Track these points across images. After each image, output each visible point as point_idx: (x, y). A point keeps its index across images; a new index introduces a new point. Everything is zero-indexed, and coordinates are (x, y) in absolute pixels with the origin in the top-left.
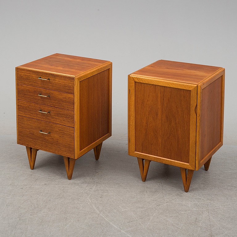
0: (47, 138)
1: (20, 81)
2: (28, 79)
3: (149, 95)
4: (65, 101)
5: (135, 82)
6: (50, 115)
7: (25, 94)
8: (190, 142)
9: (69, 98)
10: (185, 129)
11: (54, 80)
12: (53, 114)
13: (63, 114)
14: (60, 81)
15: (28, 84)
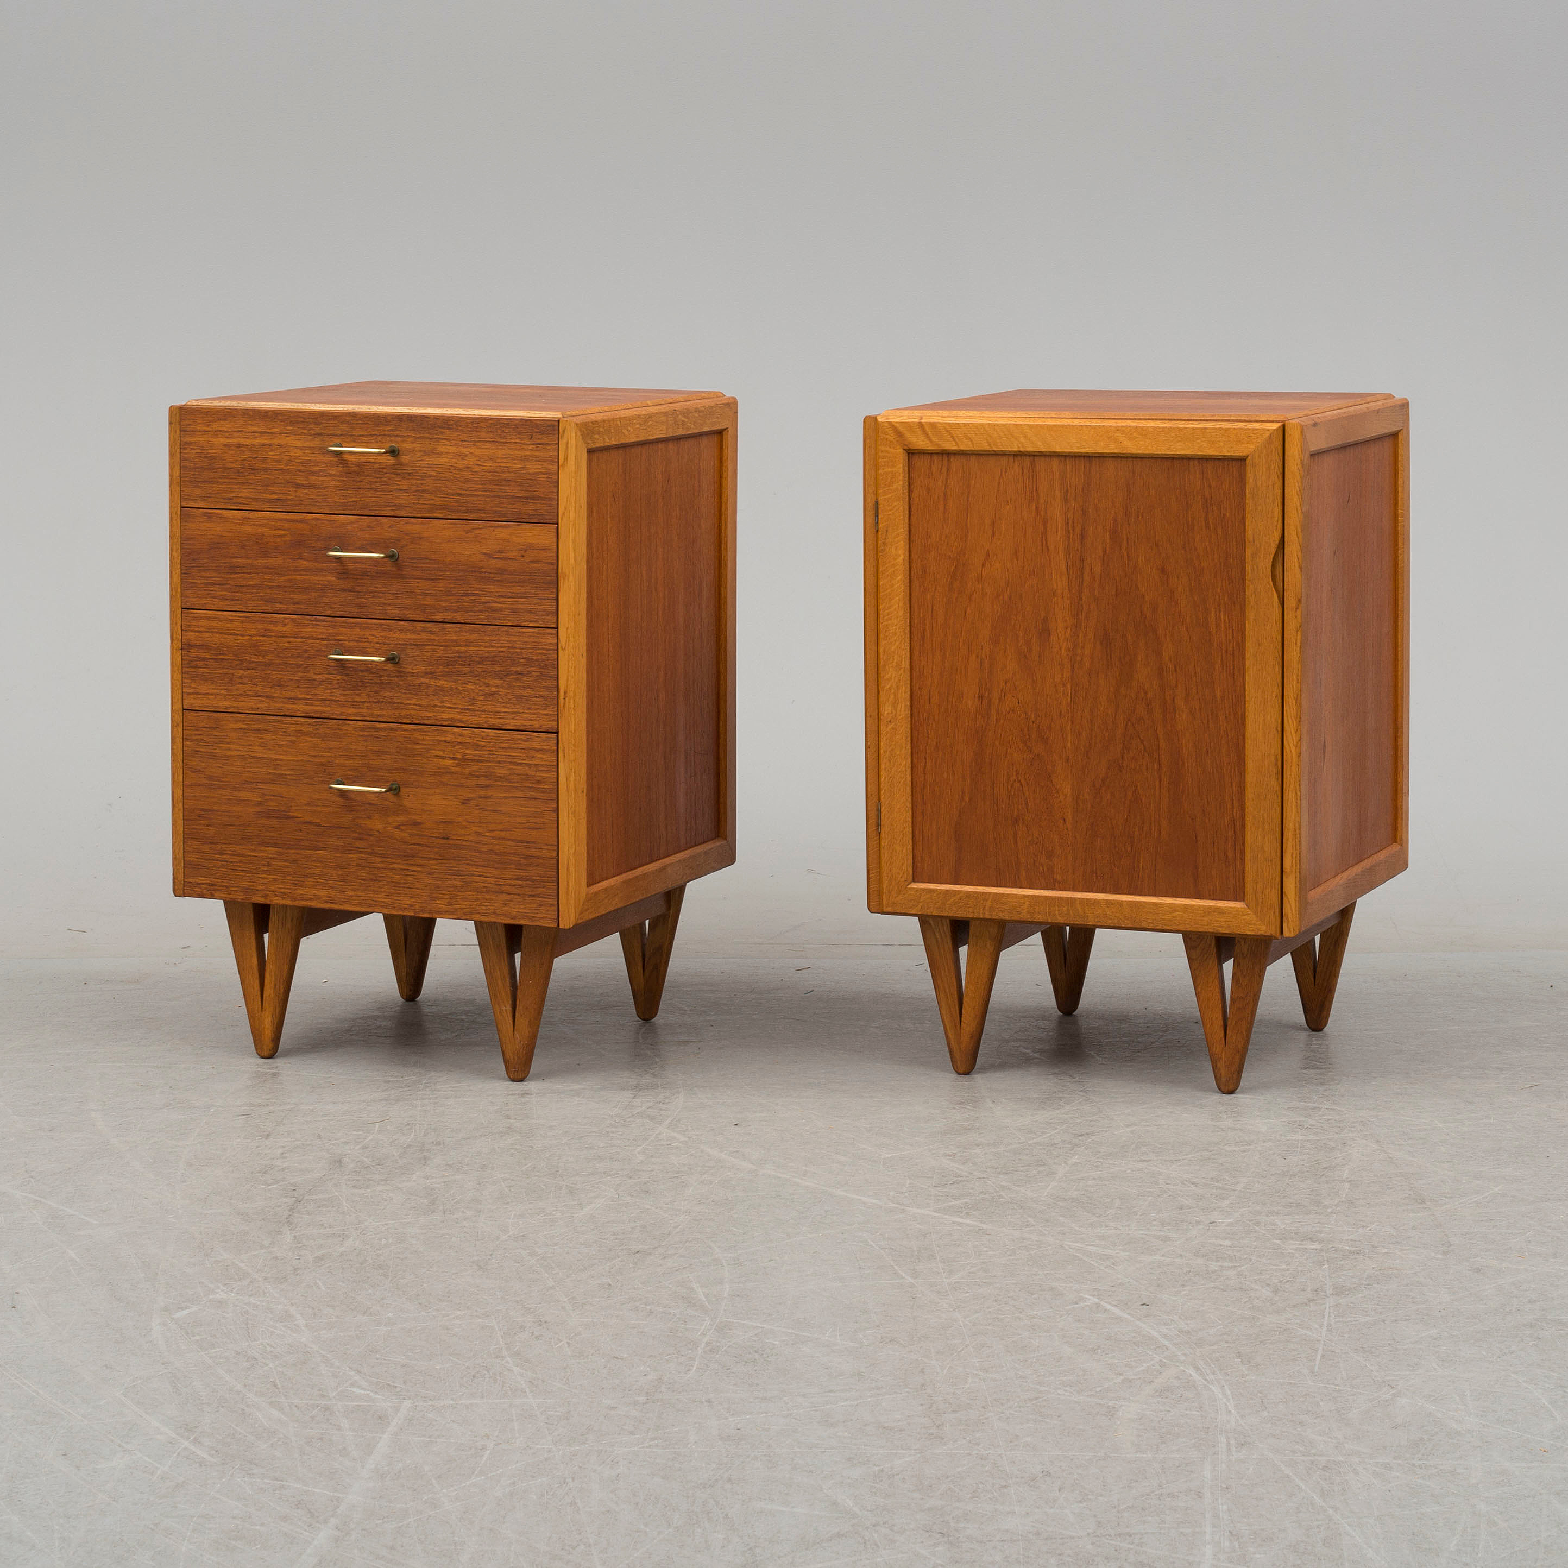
0: (376, 824)
1: (198, 492)
2: (254, 471)
3: (993, 523)
4: (502, 571)
5: (911, 453)
6: (400, 674)
7: (233, 569)
8: (1251, 765)
9: (527, 548)
10: (1218, 694)
11: (426, 453)
12: (421, 669)
13: (482, 659)
14: (463, 456)
15: (257, 500)
